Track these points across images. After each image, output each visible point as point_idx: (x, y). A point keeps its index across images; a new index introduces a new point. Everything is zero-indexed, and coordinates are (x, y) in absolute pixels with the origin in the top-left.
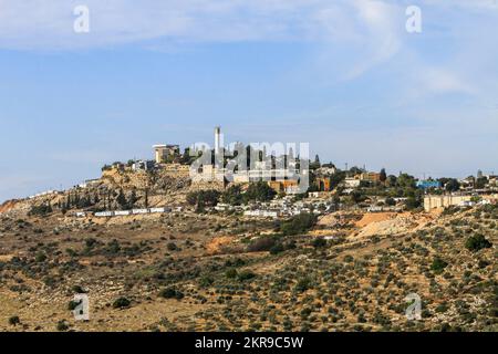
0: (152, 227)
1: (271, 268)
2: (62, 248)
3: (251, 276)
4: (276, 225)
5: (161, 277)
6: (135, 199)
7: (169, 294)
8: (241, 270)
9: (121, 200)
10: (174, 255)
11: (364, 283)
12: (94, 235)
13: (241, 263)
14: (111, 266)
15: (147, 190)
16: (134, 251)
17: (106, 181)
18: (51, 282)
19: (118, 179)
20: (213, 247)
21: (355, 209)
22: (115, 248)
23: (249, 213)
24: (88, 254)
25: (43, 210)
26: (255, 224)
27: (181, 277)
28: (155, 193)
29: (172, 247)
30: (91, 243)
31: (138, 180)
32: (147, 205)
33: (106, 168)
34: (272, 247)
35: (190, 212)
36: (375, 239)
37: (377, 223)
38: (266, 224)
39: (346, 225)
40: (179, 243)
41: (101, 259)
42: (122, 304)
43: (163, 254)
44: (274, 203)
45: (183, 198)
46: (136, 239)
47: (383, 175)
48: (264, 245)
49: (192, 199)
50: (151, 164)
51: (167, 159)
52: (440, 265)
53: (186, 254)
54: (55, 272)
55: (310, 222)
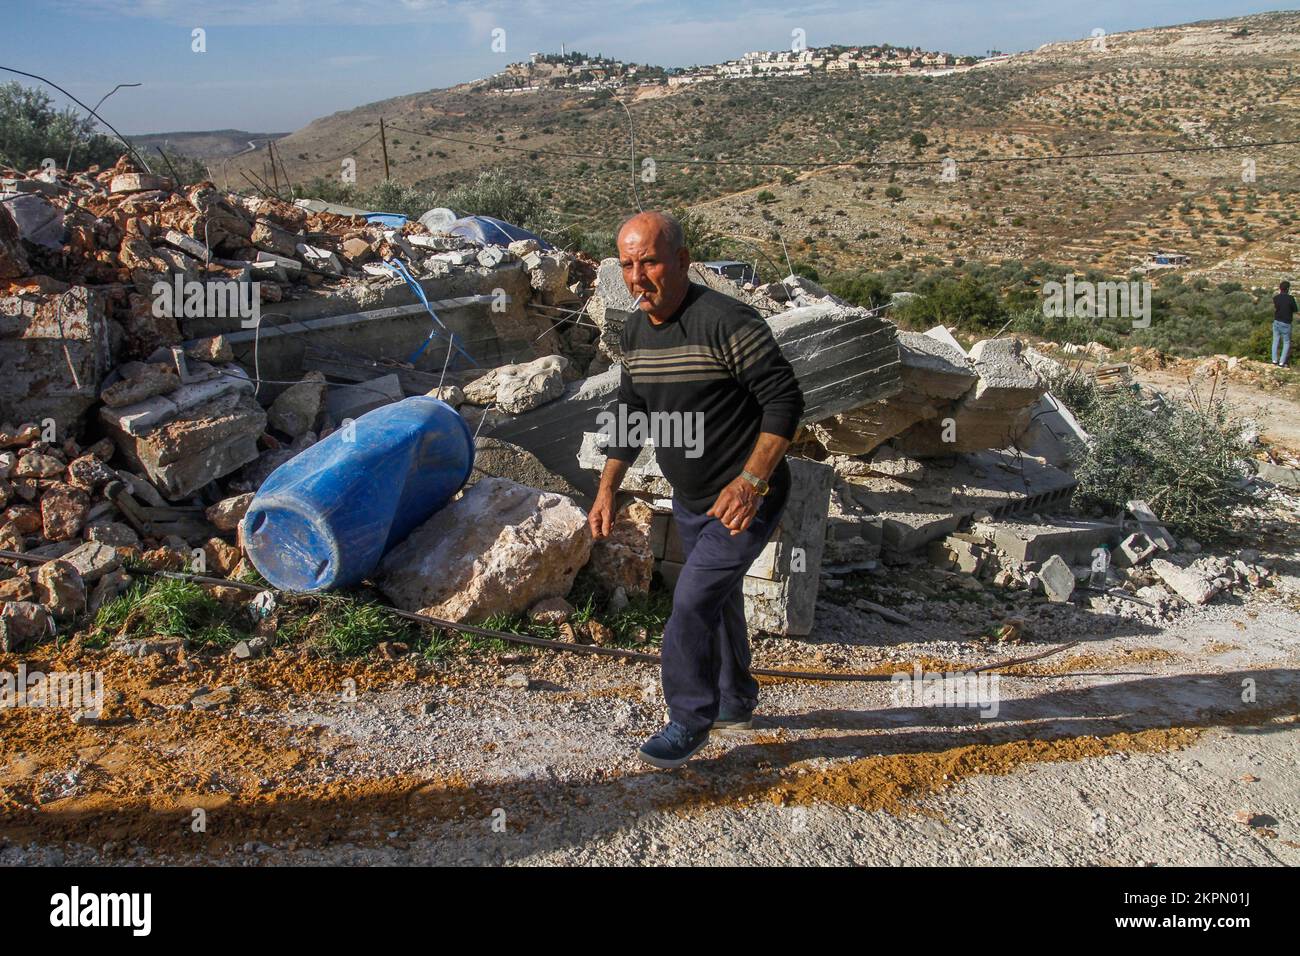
0: (533, 96)
1: (595, 117)
2: (490, 109)
3: (586, 121)
4: (595, 94)
5: (540, 123)
6: (523, 82)
7: (547, 132)
8: (581, 118)
9: (517, 83)
10: (546, 111)
11: (643, 124)
12: (504, 102)
13: (579, 114)
14: (515, 118)
15: (529, 78)
16: (526, 110)
17: (508, 73)
18: (486, 127)
19: (514, 72)
20: (565, 106)
21: (634, 85)
22: (516, 109)
23: (582, 88)
24: (502, 112)
25: (478, 89)
26: (586, 94)
27: (550, 123)
28: (533, 79)
29: (544, 107)
30: (503, 106)
31: (524, 73)
32: (530, 86)
33: (508, 67)
34: (595, 106)
35: (552, 89)
36: (646, 101)
37: (649, 93)
38: (590, 94)
39: (630, 94)
40: (548, 105)
41: (510, 114)
42: (524, 137)
43: (540, 110)
44: (594, 83)
45: (547, 81)
46: (526, 104)
47: (647, 67)
48: (592, 104)
49: (552, 82)
50: (530, 64)
51: (538, 61)
52: (679, 114)
53: (552, 110)
54: (487, 122)
55: (612, 92)
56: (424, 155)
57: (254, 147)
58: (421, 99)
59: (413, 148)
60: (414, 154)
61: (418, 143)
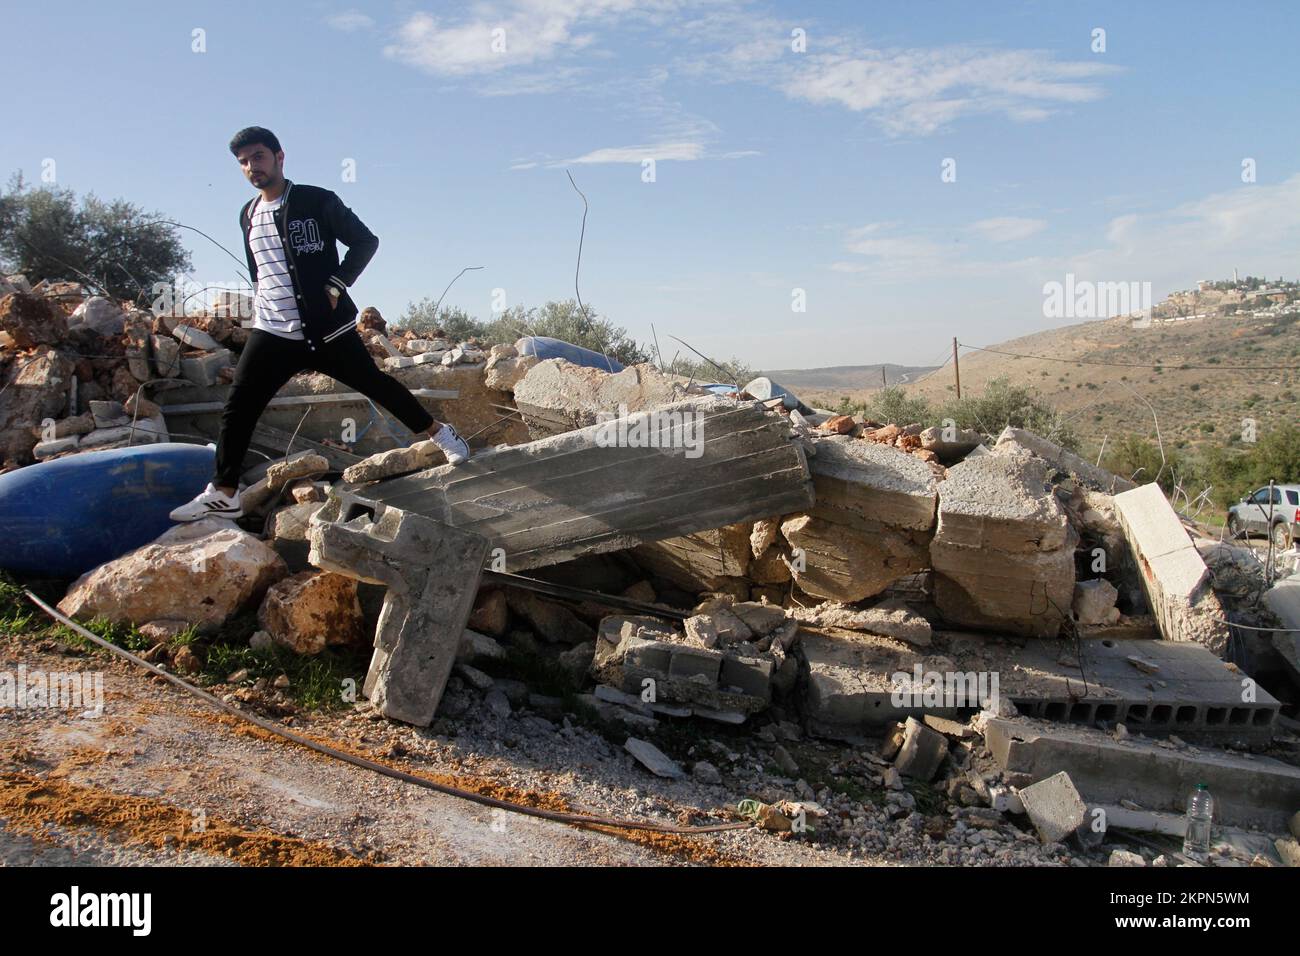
0: (1198, 325)
1: (1273, 344)
2: (1148, 339)
3: (1260, 349)
4: (1274, 320)
5: (1206, 352)
6: (1187, 311)
7: (1212, 361)
8: (1254, 346)
9: (1180, 312)
10: (1212, 340)
12: (1165, 332)
13: (1253, 342)
14: (1176, 347)
15: (1194, 306)
16: (1189, 339)
17: (1171, 303)
18: (1142, 358)
19: (1177, 301)
20: (1236, 334)
22: (1178, 338)
23: (1257, 314)
24: (1162, 342)
26: (1261, 320)
27: (1217, 352)
28: (1200, 307)
29: (1211, 336)
30: (1163, 336)
31: (1189, 301)
32: (1195, 314)
33: (1171, 296)
34: (1273, 332)
35: (1220, 316)
38: (1268, 319)
40: (1215, 333)
41: (1170, 344)
42: (1185, 368)
43: (1206, 339)
44: (1272, 308)
45: (1215, 309)
46: (1189, 334)
48: (1268, 331)
49: (1221, 309)
50: (1196, 292)
51: (1206, 288)
53: (1219, 339)
54: (1144, 352)
55: (1295, 318)
56: (1073, 387)
58: (1074, 331)
59: (1062, 380)
60: (1062, 386)
61: (1067, 375)
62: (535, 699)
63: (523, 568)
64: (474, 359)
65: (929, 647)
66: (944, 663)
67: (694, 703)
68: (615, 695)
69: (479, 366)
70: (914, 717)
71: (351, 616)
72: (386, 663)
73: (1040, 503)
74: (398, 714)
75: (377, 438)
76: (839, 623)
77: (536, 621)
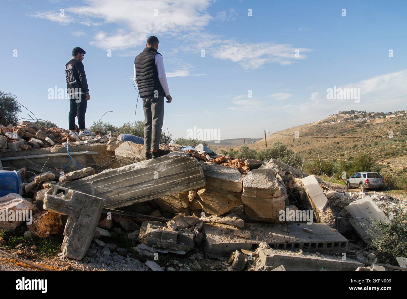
0: (338, 124)
1: (360, 130)
2: (323, 129)
3: (356, 131)
4: (360, 123)
5: (340, 132)
6: (335, 120)
7: (342, 135)
8: (354, 130)
9: (333, 121)
10: (342, 129)
11: (377, 131)
12: (328, 127)
13: (354, 129)
14: (332, 131)
15: (337, 119)
16: (335, 129)
17: (330, 118)
18: (322, 134)
19: (332, 117)
20: (349, 127)
21: (373, 119)
23: (355, 121)
24: (328, 129)
25: (320, 123)
26: (356, 123)
27: (344, 132)
28: (338, 119)
30: (328, 128)
31: (335, 117)
32: (337, 121)
33: (330, 116)
34: (359, 126)
35: (344, 122)
36: (378, 124)
37: (378, 121)
38: (358, 122)
39: (372, 122)
41: (330, 130)
42: (335, 137)
43: (340, 128)
44: (359, 119)
45: (343, 119)
46: (335, 127)
47: (378, 113)
48: (358, 126)
49: (344, 119)
50: (337, 114)
51: (340, 113)
52: (390, 127)
53: (344, 128)
54: (323, 133)
55: (365, 122)
56: (302, 144)
57: (253, 142)
58: (302, 127)
59: (299, 142)
60: (299, 143)
61: (300, 140)
62: (119, 249)
63: (116, 207)
64: (103, 141)
65: (243, 228)
66: (248, 233)
67: (169, 248)
68: (145, 247)
69: (105, 144)
70: (238, 250)
71: (59, 225)
72: (67, 240)
73: (273, 183)
74: (71, 256)
75: (72, 167)
76: (216, 221)
77: (122, 224)
